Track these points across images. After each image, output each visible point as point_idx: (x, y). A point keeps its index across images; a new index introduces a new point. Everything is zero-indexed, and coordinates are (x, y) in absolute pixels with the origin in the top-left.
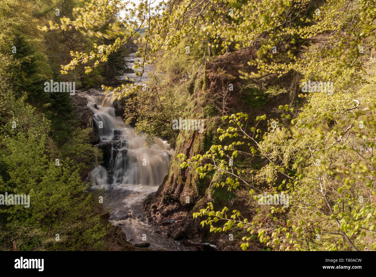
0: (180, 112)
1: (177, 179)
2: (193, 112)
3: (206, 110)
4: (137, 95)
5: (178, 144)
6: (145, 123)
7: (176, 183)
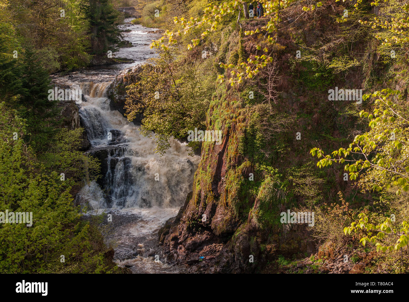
0: (206, 100)
1: (206, 197)
2: (225, 99)
3: (244, 96)
4: (141, 79)
6: (156, 118)
7: (205, 203)
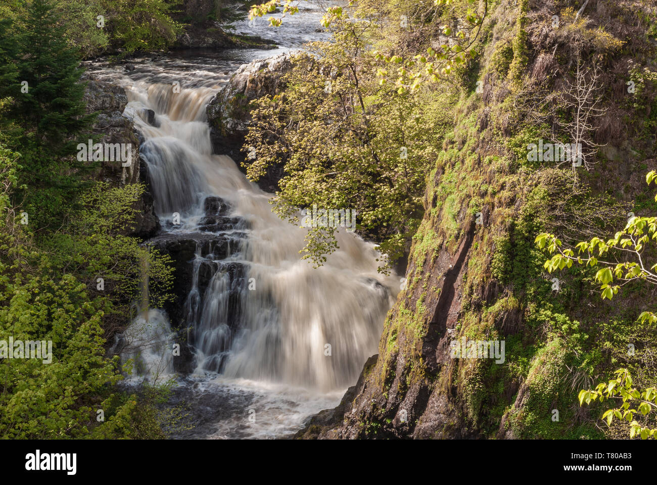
0: (429, 149)
1: (408, 369)
2: (473, 150)
3: (516, 145)
4: (286, 87)
5: (415, 254)
6: (311, 179)
7: (404, 382)
